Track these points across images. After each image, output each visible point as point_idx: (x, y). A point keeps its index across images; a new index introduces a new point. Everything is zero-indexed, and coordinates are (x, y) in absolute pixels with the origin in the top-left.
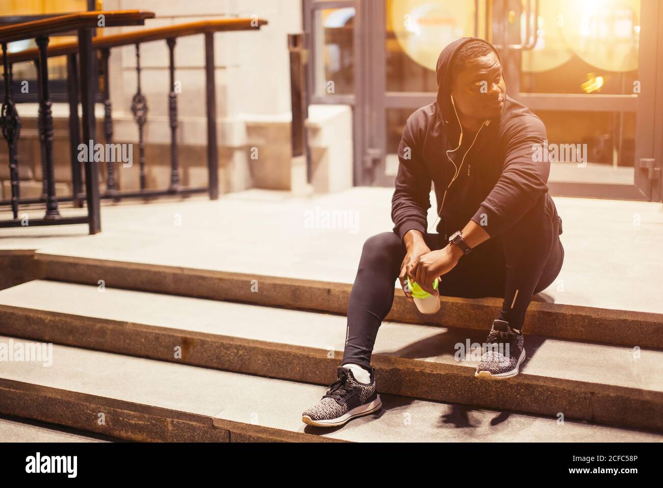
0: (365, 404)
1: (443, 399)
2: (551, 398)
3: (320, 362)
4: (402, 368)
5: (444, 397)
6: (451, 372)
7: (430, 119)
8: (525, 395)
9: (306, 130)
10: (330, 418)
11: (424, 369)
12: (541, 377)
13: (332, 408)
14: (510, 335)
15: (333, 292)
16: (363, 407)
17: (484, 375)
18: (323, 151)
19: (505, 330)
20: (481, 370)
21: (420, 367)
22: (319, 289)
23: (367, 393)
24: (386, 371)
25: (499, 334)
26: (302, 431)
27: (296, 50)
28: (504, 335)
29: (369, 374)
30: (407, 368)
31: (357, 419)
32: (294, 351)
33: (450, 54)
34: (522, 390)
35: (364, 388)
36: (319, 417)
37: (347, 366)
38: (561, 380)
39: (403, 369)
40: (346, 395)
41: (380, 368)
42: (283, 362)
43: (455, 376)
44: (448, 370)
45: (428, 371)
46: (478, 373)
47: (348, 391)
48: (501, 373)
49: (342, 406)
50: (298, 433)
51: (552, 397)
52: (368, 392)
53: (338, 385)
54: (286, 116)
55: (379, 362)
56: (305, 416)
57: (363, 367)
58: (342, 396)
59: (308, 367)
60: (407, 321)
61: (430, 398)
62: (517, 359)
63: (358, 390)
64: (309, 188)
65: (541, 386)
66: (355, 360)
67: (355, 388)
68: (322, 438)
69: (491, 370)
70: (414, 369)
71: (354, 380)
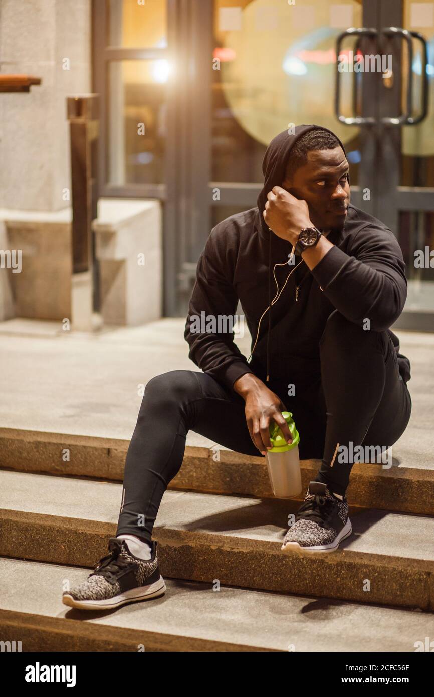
0: (143, 585)
1: (247, 585)
2: (379, 581)
3: (91, 538)
4: (195, 546)
5: (247, 582)
6: (255, 549)
7: (243, 233)
8: (346, 578)
9: (94, 234)
10: (97, 599)
11: (222, 546)
12: (365, 554)
13: (100, 587)
14: (328, 502)
15: (114, 453)
16: (140, 589)
17: (291, 547)
18: (119, 266)
19: (323, 494)
20: (288, 541)
21: (217, 543)
22: (96, 449)
23: (145, 571)
24: (175, 550)
25: (315, 499)
26: (63, 617)
27: (81, 120)
28: (321, 501)
29: (150, 549)
30: (201, 545)
31: (134, 605)
32: (58, 524)
33: (288, 142)
34: (343, 572)
35: (142, 565)
36: (83, 596)
37: (121, 537)
38: (390, 557)
39: (197, 546)
40: (118, 572)
41: (167, 545)
42: (43, 539)
43: (260, 554)
44: (252, 546)
45: (226, 548)
46: (285, 545)
47: (121, 568)
48: (313, 545)
49: (113, 585)
50: (57, 619)
51: (380, 579)
52: (147, 570)
53: (109, 560)
54: (65, 216)
55: (166, 537)
56: (65, 596)
57: (142, 539)
58: (113, 573)
59: (75, 545)
60: (211, 491)
61: (229, 583)
62: (338, 532)
63: (134, 567)
64: (97, 320)
65: (367, 566)
66: (132, 529)
67: (130, 564)
68: (86, 623)
69: (300, 541)
70: (210, 547)
71: (130, 554)
